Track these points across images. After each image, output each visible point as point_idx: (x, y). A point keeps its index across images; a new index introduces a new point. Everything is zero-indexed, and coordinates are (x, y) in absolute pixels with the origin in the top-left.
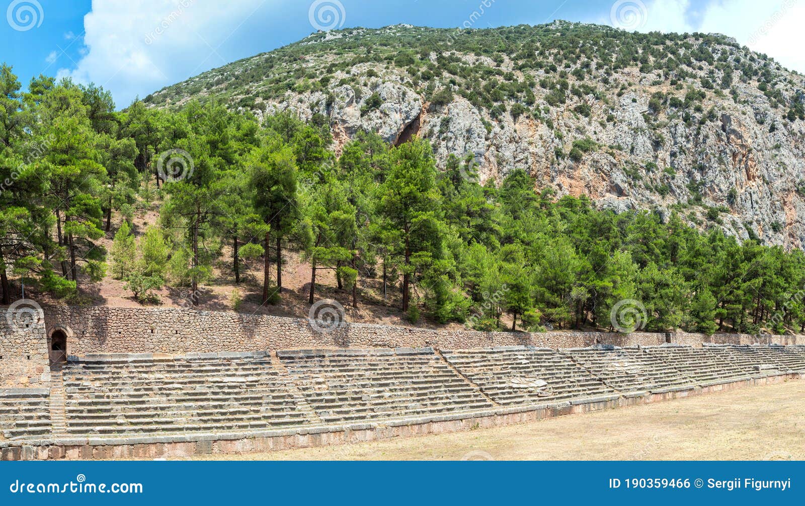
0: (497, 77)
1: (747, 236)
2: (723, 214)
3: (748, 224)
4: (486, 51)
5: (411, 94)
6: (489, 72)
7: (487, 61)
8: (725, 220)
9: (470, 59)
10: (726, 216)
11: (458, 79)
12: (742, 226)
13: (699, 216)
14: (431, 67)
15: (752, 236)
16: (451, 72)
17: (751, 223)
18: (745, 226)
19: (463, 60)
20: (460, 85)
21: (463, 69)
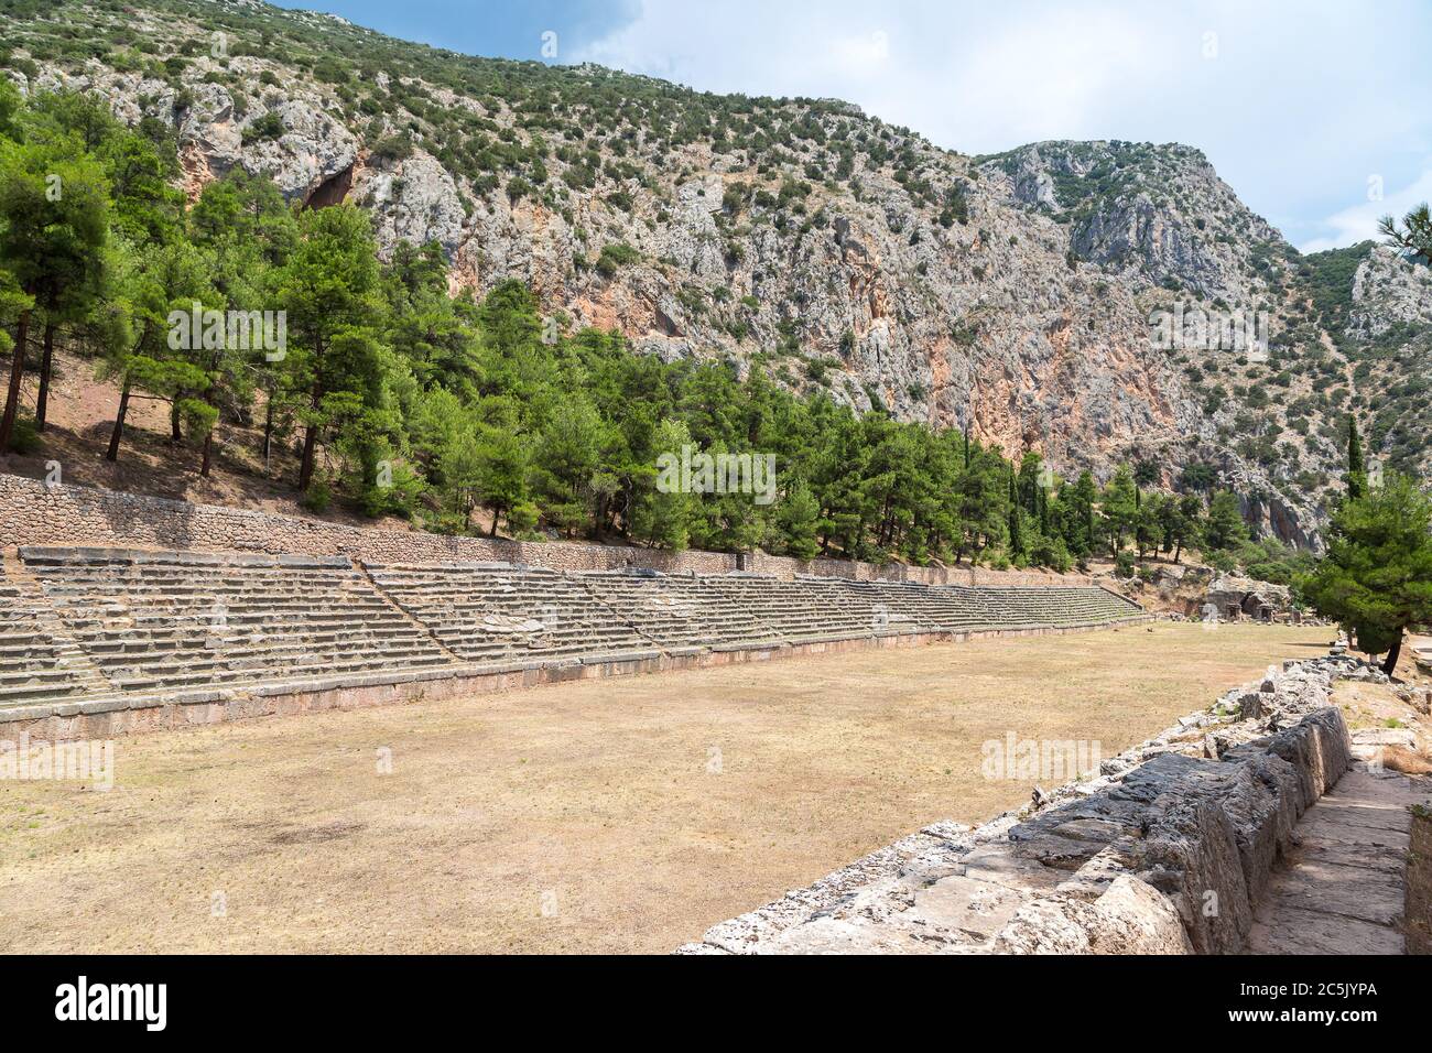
0: (489, 133)
1: (868, 406)
2: (832, 370)
3: (870, 388)
4: (471, 90)
5: (340, 130)
6: (476, 124)
7: (473, 106)
8: (834, 380)
9: (446, 96)
10: (837, 374)
11: (422, 123)
12: (861, 389)
13: (794, 373)
14: (378, 95)
15: (877, 405)
16: (411, 110)
17: (876, 386)
18: (867, 390)
19: (434, 96)
20: (425, 134)
21: (432, 111)
